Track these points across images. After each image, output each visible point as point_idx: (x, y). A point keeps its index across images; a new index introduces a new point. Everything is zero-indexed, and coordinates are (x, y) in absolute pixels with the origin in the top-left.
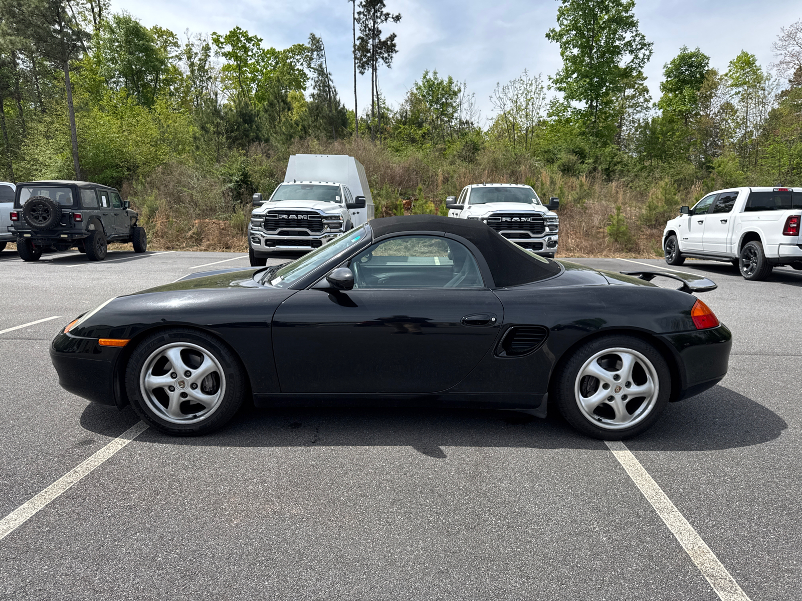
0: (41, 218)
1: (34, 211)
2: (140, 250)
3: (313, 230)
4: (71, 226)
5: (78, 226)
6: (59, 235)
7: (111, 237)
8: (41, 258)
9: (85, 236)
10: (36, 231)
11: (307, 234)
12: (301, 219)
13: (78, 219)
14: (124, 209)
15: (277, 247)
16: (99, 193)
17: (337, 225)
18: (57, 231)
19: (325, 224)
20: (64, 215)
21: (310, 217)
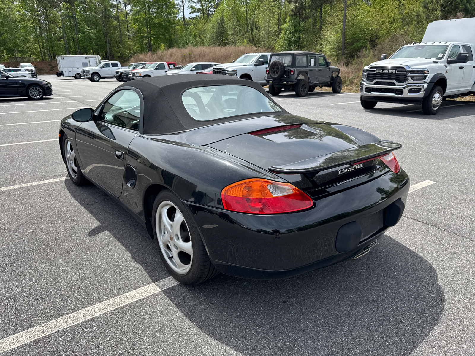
0: (275, 73)
1: (273, 69)
2: (336, 91)
3: (399, 82)
4: (289, 77)
5: (292, 77)
6: (283, 82)
7: (313, 83)
8: (280, 94)
9: (294, 83)
10: (274, 79)
11: (394, 84)
12: (391, 73)
13: (292, 73)
14: (327, 67)
15: (372, 93)
16: (309, 58)
17: (420, 78)
18: (282, 80)
19: (409, 76)
20: (286, 71)
21: (398, 71)
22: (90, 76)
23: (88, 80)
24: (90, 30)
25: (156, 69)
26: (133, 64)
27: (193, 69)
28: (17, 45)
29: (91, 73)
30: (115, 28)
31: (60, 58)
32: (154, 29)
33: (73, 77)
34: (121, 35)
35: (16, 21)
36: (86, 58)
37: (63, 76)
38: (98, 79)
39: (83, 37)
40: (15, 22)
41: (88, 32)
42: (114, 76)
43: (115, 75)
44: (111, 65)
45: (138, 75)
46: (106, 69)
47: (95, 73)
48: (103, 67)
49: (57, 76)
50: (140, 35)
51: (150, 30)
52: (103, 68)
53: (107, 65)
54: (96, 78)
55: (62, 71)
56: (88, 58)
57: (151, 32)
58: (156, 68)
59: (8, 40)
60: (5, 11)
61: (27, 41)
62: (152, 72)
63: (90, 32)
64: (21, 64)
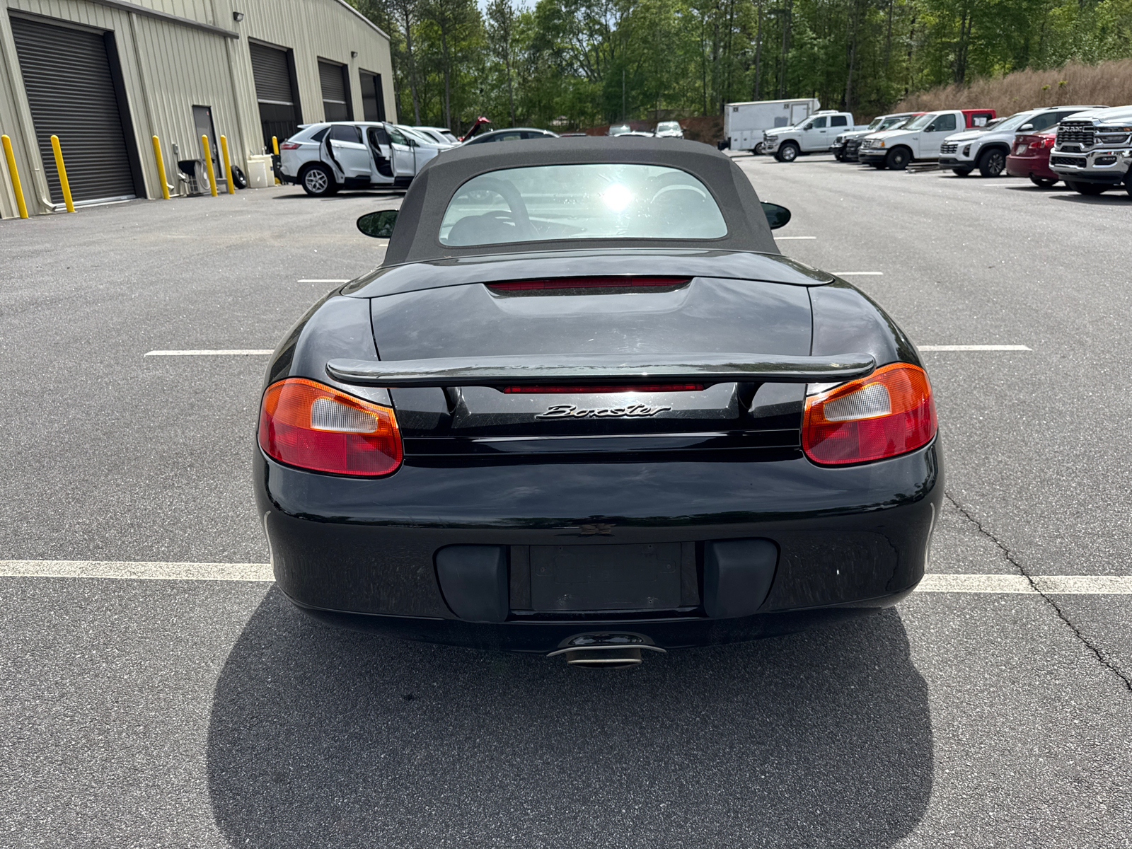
22: (776, 149)
23: (772, 159)
24: (815, 39)
25: (930, 129)
26: (883, 118)
27: (1025, 126)
28: (662, 83)
29: (780, 141)
30: (877, 29)
31: (731, 109)
32: (982, 23)
33: (750, 150)
34: (889, 46)
35: (670, 33)
36: (786, 106)
37: (730, 149)
38: (792, 156)
39: (796, 57)
40: (667, 35)
41: (809, 46)
42: (831, 148)
43: (833, 146)
44: (829, 122)
45: (878, 145)
46: (816, 130)
47: (791, 143)
48: (810, 126)
49: (719, 149)
50: (939, 41)
51: (970, 27)
52: (810, 131)
53: (821, 122)
54: (789, 152)
55: (730, 139)
56: (790, 106)
57: (973, 30)
58: (928, 128)
59: (648, 74)
60: (653, 14)
61: (684, 73)
62: (917, 137)
63: (815, 45)
64: (660, 124)
